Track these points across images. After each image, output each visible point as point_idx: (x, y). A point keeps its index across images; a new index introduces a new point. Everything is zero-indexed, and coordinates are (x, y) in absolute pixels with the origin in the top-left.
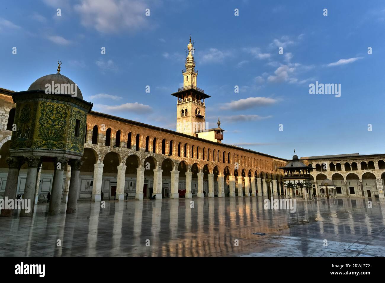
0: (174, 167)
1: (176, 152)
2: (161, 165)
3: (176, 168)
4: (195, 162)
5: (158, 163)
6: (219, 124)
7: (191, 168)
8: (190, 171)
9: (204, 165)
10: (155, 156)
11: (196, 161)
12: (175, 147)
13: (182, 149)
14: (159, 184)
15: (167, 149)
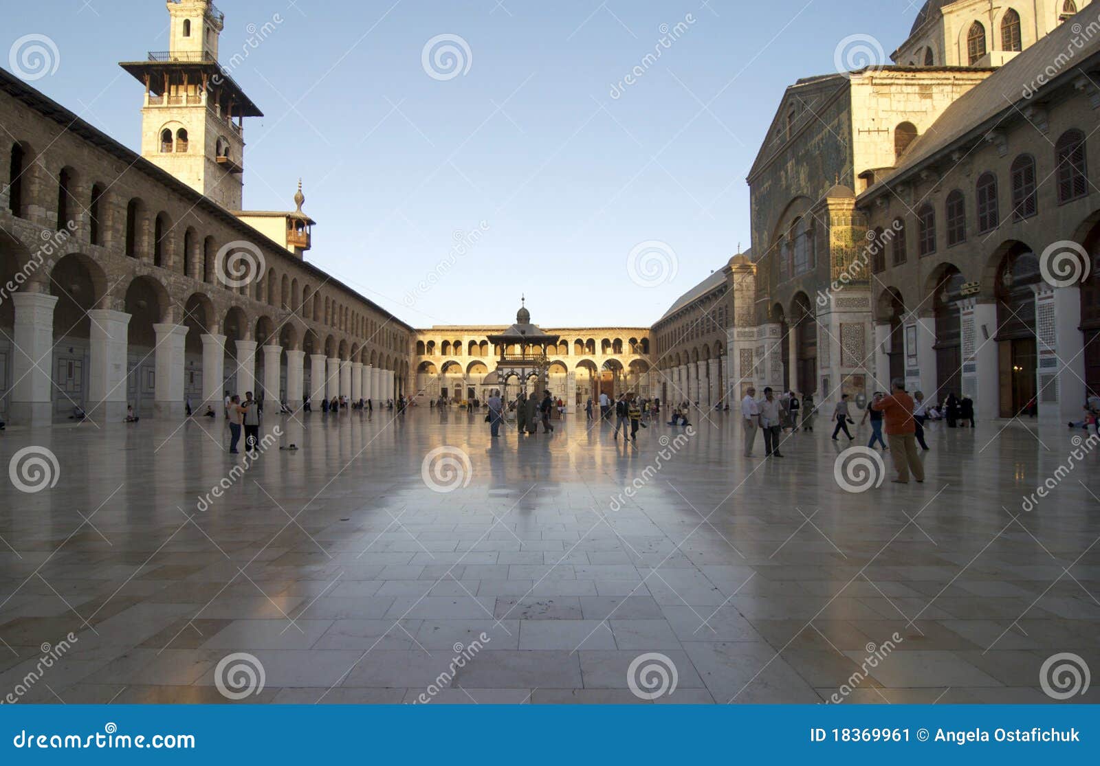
0: (171, 310)
1: (177, 258)
2: (124, 296)
3: (176, 315)
4: (233, 303)
5: (111, 287)
6: (300, 201)
7: (222, 322)
8: (219, 329)
9: (257, 317)
10: (101, 258)
11: (237, 299)
12: (173, 240)
13: (197, 251)
14: (117, 367)
15: (146, 238)
